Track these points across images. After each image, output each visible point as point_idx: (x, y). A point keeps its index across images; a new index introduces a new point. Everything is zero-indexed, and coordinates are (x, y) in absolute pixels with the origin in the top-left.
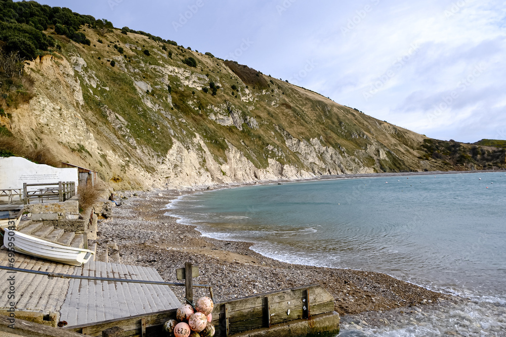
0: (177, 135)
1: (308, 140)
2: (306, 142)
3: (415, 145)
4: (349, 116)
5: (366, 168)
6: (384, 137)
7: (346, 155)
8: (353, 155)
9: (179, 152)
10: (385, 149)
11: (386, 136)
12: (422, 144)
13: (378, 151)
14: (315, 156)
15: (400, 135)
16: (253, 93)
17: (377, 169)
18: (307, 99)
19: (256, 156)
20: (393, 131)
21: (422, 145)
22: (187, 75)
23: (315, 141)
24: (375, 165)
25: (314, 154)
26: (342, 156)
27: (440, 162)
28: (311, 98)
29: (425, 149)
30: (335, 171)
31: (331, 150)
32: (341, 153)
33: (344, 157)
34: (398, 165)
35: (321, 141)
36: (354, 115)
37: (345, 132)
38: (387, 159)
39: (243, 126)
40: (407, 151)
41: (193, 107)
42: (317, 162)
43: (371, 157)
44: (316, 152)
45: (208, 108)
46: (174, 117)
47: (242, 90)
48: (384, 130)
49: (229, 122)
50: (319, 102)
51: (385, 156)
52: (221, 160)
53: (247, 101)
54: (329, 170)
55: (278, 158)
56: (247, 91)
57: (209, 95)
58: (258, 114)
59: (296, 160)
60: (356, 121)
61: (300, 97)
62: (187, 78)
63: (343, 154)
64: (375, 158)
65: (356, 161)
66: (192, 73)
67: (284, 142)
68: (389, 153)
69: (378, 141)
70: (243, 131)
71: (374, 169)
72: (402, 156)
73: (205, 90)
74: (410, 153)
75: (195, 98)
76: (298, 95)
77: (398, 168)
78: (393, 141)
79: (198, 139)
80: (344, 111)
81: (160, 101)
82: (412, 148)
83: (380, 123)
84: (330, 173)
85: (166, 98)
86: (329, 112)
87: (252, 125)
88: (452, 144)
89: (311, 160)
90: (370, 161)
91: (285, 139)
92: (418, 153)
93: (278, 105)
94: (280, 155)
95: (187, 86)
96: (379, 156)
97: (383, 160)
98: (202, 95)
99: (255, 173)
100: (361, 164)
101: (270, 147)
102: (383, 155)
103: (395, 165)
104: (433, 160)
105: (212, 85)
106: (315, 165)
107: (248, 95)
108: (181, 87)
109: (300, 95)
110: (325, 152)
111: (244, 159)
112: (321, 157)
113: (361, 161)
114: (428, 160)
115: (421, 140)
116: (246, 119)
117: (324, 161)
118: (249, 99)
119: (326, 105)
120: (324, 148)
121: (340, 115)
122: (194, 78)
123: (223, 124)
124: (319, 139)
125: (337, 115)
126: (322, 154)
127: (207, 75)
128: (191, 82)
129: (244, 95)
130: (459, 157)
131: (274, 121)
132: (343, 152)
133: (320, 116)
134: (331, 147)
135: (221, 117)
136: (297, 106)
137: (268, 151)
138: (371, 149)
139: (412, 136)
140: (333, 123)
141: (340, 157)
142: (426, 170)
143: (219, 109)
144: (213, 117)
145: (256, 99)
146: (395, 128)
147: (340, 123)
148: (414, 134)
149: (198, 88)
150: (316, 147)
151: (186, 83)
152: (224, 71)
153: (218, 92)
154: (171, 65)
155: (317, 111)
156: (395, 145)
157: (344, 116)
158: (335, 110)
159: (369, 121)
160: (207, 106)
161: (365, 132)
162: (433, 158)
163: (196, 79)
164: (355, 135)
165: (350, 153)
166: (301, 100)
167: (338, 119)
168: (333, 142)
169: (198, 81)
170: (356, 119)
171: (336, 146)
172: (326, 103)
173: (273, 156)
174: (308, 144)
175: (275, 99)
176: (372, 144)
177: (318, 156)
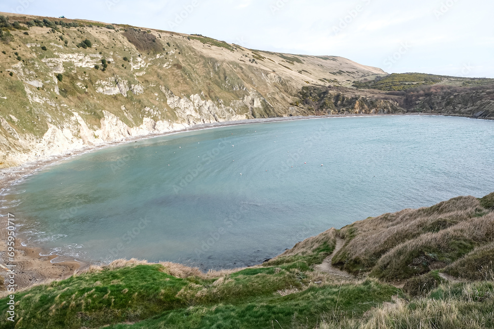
0: (54, 121)
1: (188, 97)
2: (186, 98)
3: (294, 92)
5: (238, 115)
6: (265, 87)
7: (222, 106)
8: (229, 105)
9: (54, 132)
10: (261, 98)
12: (299, 91)
13: (253, 101)
14: (192, 109)
15: (284, 83)
16: (146, 60)
17: (249, 115)
18: (202, 56)
19: (133, 117)
22: (81, 58)
23: (195, 96)
24: (248, 112)
25: (192, 108)
27: (306, 108)
28: (205, 55)
29: (301, 96)
30: (208, 120)
31: (209, 103)
32: (218, 105)
33: (220, 108)
34: (268, 112)
35: (201, 96)
36: (241, 68)
37: (228, 86)
38: (260, 107)
39: (127, 93)
40: (283, 98)
41: (81, 87)
42: (194, 114)
43: (246, 106)
44: (195, 106)
45: (97, 83)
46: (57, 105)
47: (134, 58)
49: (115, 91)
50: (212, 59)
51: (260, 104)
52: (95, 127)
53: (139, 68)
54: (203, 120)
55: (152, 116)
56: (139, 59)
57: (100, 71)
58: (147, 79)
59: (172, 115)
60: (242, 74)
61: (196, 54)
62: (80, 60)
63: (220, 106)
64: (250, 106)
65: (230, 110)
66: (86, 55)
67: (165, 101)
68: (264, 103)
69: (257, 92)
70: (127, 97)
71: (247, 115)
72: (275, 103)
73: (96, 67)
74: (284, 100)
75: (86, 77)
76: (194, 53)
77: (268, 114)
78: (272, 90)
79: (76, 116)
80: (233, 65)
81: (48, 93)
82: (291, 94)
83: (267, 73)
84: (204, 122)
85: (54, 89)
86: (218, 67)
87: (135, 92)
89: (188, 113)
90: (244, 110)
91: (168, 97)
92: (293, 99)
93: (170, 66)
94: (155, 114)
95: (81, 67)
96: (253, 104)
97: (256, 108)
98: (93, 72)
99: (128, 131)
100: (234, 113)
101: (147, 109)
102: (257, 104)
103: (266, 111)
104: (302, 106)
105: (103, 61)
106: (191, 117)
107: (140, 63)
108: (74, 70)
109: (195, 53)
110: (204, 105)
111: (120, 122)
112: (199, 110)
113: (234, 110)
114: (297, 106)
115: (301, 88)
116: (131, 87)
117: (200, 113)
118: (140, 66)
119: (217, 61)
120: (203, 102)
121: (227, 70)
122: (87, 59)
123: (109, 94)
124: (200, 94)
125: (224, 70)
126: (200, 107)
127: (100, 53)
128: (84, 63)
129: (136, 63)
130: (322, 103)
131: (162, 83)
132: (221, 104)
133: (209, 73)
134: (210, 101)
135: (108, 88)
136: (189, 65)
137: (145, 112)
138: (247, 100)
140: (220, 78)
141: (217, 108)
142: (291, 115)
143: (107, 82)
144: (100, 90)
145: (149, 64)
147: (226, 77)
149: (91, 67)
150: (196, 102)
151: (80, 64)
152: (119, 45)
153: (109, 66)
154: (65, 53)
155: (207, 67)
156: (273, 94)
157: (231, 71)
158: (225, 65)
159: (256, 72)
160: (96, 82)
161: (246, 84)
162: (303, 104)
163: (89, 60)
164: (236, 88)
165: (226, 104)
166: (196, 58)
167: (225, 74)
168: (213, 96)
169: (91, 61)
170: (243, 73)
171: (215, 99)
172: (218, 59)
173: (149, 115)
174: (188, 100)
175: (168, 61)
176: (249, 95)
177: (195, 109)
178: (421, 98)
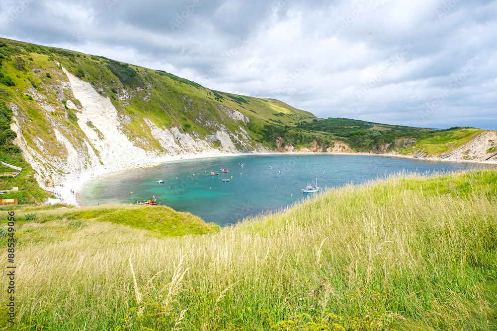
1: (169, 129)
2: (167, 131)
3: (258, 131)
4: (207, 107)
5: (212, 149)
6: (233, 124)
8: (205, 139)
10: (231, 134)
12: (262, 129)
16: (128, 92)
17: (221, 150)
18: (175, 92)
20: (242, 118)
23: (175, 129)
24: (221, 147)
25: (172, 140)
26: (195, 140)
28: (178, 91)
29: (264, 134)
31: (186, 136)
32: (195, 138)
33: (197, 141)
35: (180, 130)
36: (211, 106)
37: (201, 121)
42: (174, 146)
43: (218, 141)
44: (175, 139)
47: (120, 90)
48: (234, 118)
53: (124, 100)
55: (143, 146)
56: (124, 91)
64: (222, 141)
65: (205, 144)
67: (150, 132)
68: (233, 138)
69: (226, 128)
71: (219, 150)
80: (203, 102)
85: (65, 115)
86: (191, 103)
87: (125, 122)
89: (170, 145)
91: (151, 129)
92: (257, 136)
93: (149, 100)
94: (144, 144)
100: (209, 147)
101: (137, 139)
106: (172, 149)
107: (124, 95)
109: (169, 89)
110: (182, 138)
112: (178, 142)
113: (209, 144)
114: (262, 142)
116: (121, 117)
117: (180, 145)
118: (125, 97)
119: (189, 97)
120: (181, 135)
121: (199, 107)
124: (178, 128)
125: (197, 106)
126: (180, 139)
129: (122, 95)
132: (197, 138)
133: (183, 108)
134: (187, 134)
136: (165, 99)
137: (136, 142)
138: (219, 135)
139: (256, 123)
140: (193, 113)
145: (131, 96)
150: (176, 135)
152: (107, 76)
154: (65, 81)
155: (181, 103)
158: (197, 102)
161: (217, 121)
162: (267, 141)
164: (209, 123)
165: (202, 138)
166: (170, 93)
167: (197, 110)
168: (190, 129)
170: (212, 109)
171: (191, 133)
173: (139, 145)
174: (169, 132)
175: (148, 94)
176: (221, 131)
177: (175, 142)
178: (366, 140)
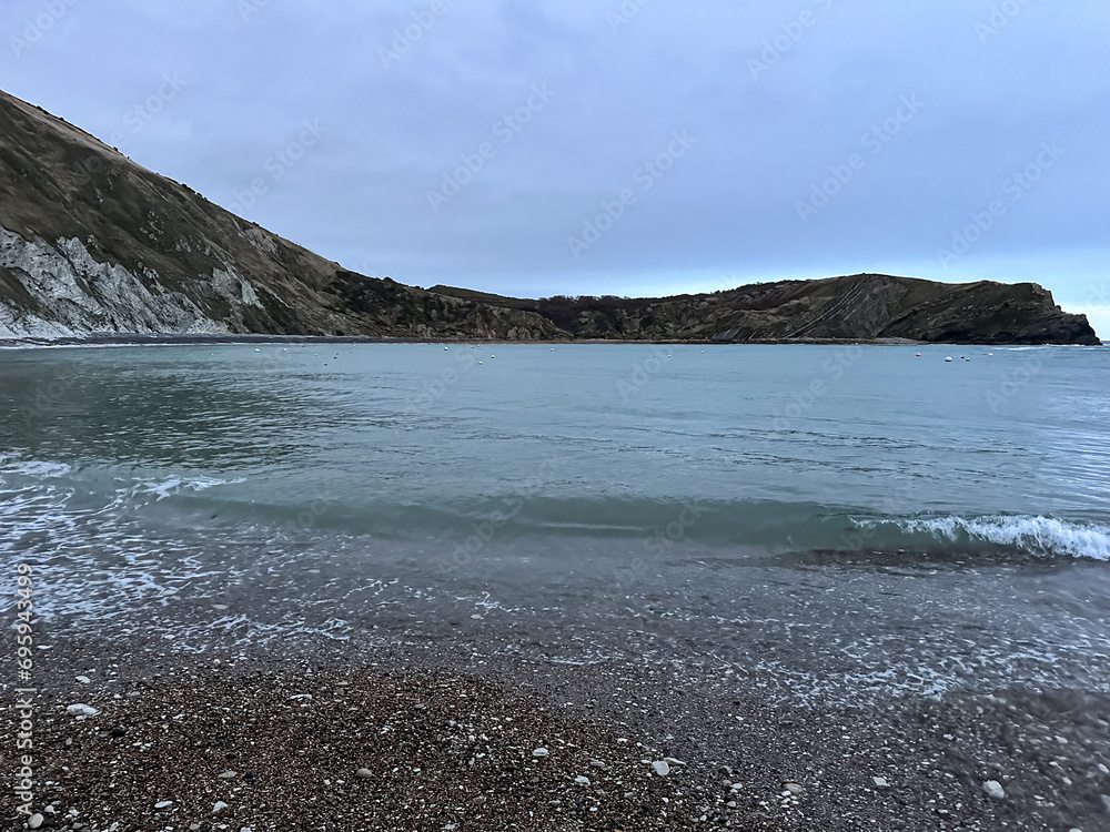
1: (52, 241)
2: (44, 244)
3: (319, 280)
4: (169, 199)
5: (210, 321)
6: (252, 255)
7: (160, 288)
8: (179, 289)
10: (255, 282)
11: (258, 255)
12: (332, 280)
13: (240, 286)
14: (73, 283)
15: (290, 256)
17: (236, 324)
20: (272, 248)
21: (334, 283)
23: (72, 244)
24: (233, 317)
25: (69, 278)
26: (148, 288)
27: (367, 319)
29: (338, 291)
30: (128, 323)
31: (117, 272)
32: (147, 282)
33: (153, 291)
34: (283, 320)
35: (90, 249)
36: (182, 199)
37: (157, 235)
38: (260, 306)
40: (302, 291)
42: (78, 300)
43: (222, 298)
44: (76, 274)
48: (253, 243)
50: (88, 152)
51: (254, 297)
54: (112, 321)
59: (10, 289)
60: (185, 212)
61: (30, 128)
63: (152, 286)
64: (232, 299)
65: (185, 303)
68: (261, 294)
69: (236, 265)
71: (230, 324)
72: (291, 300)
74: (309, 297)
76: (23, 123)
77: (283, 325)
78: (273, 268)
80: (154, 184)
82: (314, 286)
83: (245, 225)
84: (116, 328)
86: (115, 179)
88: (389, 286)
89: (59, 292)
90: (217, 308)
92: (325, 297)
96: (241, 296)
97: (249, 307)
100: (198, 312)
102: (249, 297)
103: (276, 319)
104: (354, 314)
106: (71, 306)
109: (29, 124)
110: (103, 277)
112: (90, 286)
113: (196, 304)
114: (343, 312)
115: (331, 272)
117: (99, 298)
119: (105, 161)
120: (98, 267)
121: (144, 192)
124: (84, 242)
125: (135, 189)
126: (94, 279)
130: (401, 312)
132: (153, 281)
133: (88, 187)
134: (118, 266)
138: (222, 280)
139: (313, 262)
140: (127, 209)
141: (144, 291)
142: (340, 333)
146: (276, 240)
147: (145, 212)
148: (317, 258)
150: (77, 261)
155: (79, 171)
156: (277, 277)
157: (155, 197)
158: (132, 178)
159: (219, 217)
161: (207, 240)
162: (355, 310)
164: (183, 245)
165: (171, 284)
166: (33, 138)
167: (141, 199)
168: (124, 254)
170: (187, 209)
171: (130, 265)
172: (109, 158)
174: (52, 250)
176: (224, 269)
177: (80, 284)
178: (583, 313)
